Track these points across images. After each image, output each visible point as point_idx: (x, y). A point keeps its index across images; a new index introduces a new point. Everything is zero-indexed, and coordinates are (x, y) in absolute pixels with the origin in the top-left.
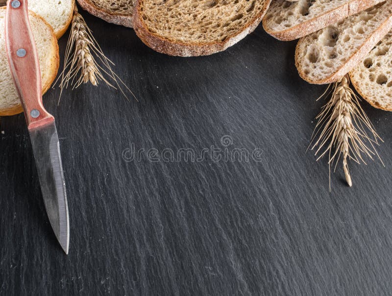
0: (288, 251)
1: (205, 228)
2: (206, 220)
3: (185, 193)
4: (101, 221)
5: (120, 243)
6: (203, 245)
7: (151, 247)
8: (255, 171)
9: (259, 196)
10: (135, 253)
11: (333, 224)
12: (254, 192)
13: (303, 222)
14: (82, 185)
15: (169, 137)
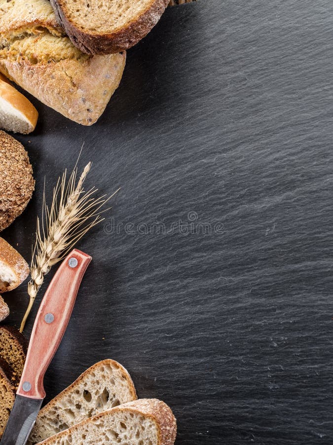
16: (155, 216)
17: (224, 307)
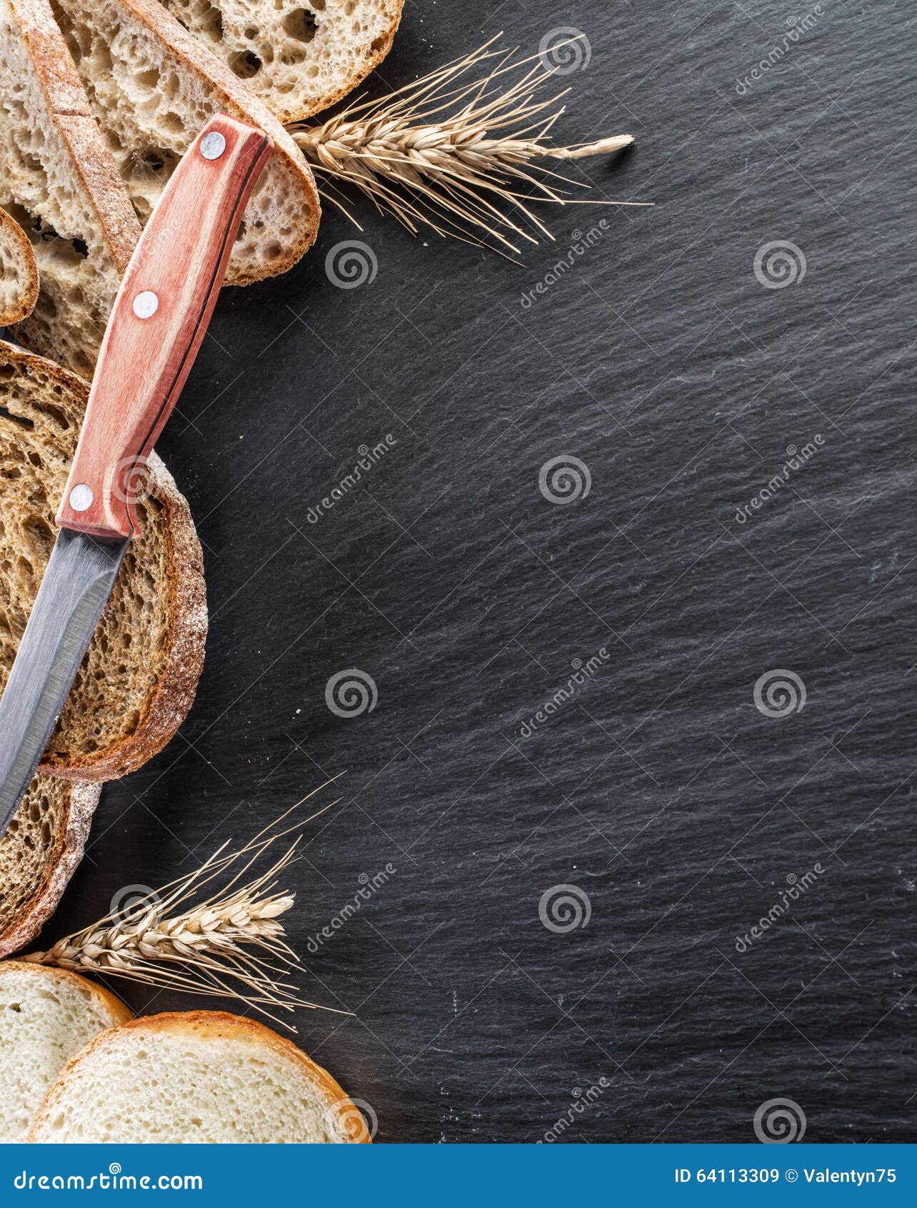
0: (830, 334)
1: (752, 579)
2: (727, 574)
3: (640, 635)
4: (720, 889)
5: (791, 832)
6: (805, 587)
7: (804, 742)
8: (576, 422)
9: (655, 415)
10: (822, 790)
11: (750, 197)
12: (643, 428)
13: (739, 285)
14: (606, 944)
15: (460, 681)
16: (542, 541)
17: (756, 787)
